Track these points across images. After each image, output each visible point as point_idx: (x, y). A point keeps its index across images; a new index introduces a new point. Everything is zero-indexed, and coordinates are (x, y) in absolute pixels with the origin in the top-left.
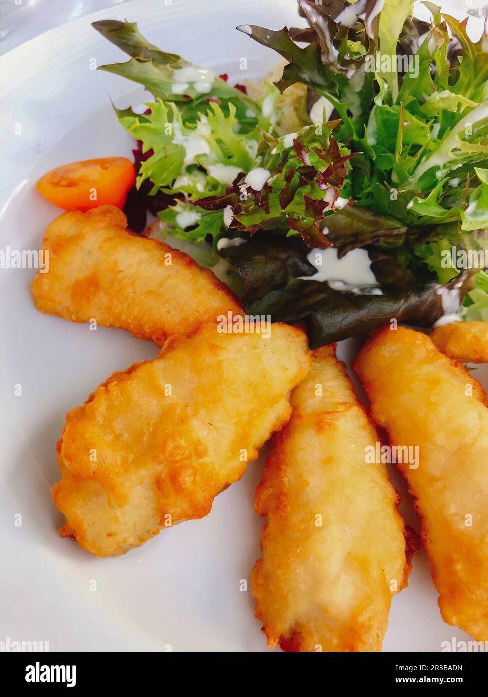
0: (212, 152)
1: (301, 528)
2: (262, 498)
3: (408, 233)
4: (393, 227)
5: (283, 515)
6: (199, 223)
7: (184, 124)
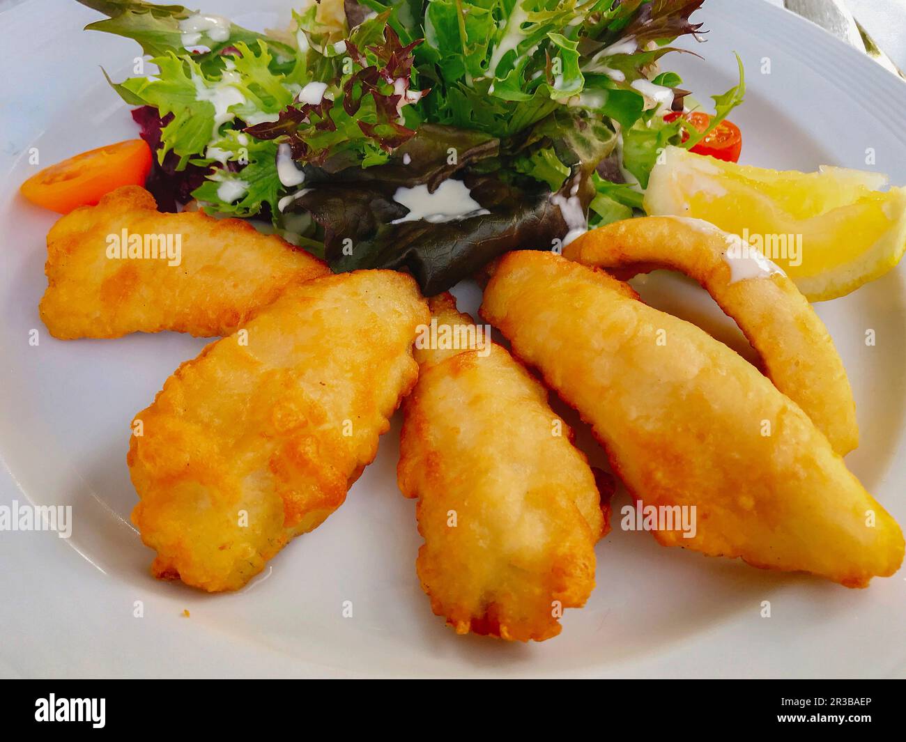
0: (247, 101)
1: (462, 478)
2: (407, 472)
3: (501, 146)
4: (484, 141)
5: (437, 475)
6: (249, 191)
7: (206, 77)
